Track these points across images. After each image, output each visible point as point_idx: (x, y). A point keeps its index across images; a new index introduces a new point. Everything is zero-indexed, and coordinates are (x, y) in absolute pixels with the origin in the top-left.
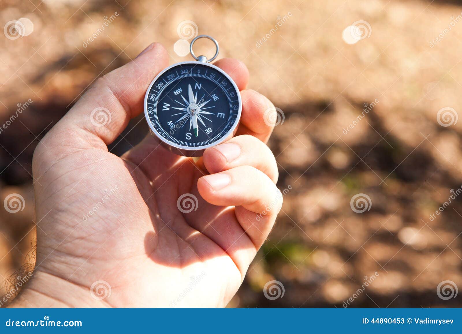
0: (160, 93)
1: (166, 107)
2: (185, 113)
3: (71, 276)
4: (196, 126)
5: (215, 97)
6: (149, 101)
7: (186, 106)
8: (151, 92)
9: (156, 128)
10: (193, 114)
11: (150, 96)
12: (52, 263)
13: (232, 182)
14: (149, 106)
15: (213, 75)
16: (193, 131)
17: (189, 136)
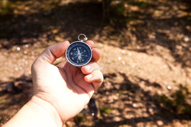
0: (70, 50)
1: (72, 54)
2: (77, 55)
3: (43, 98)
4: (80, 59)
5: (85, 51)
6: (67, 52)
7: (77, 53)
8: (68, 49)
9: (69, 60)
10: (79, 56)
11: (67, 50)
12: (38, 94)
13: (93, 76)
14: (67, 53)
15: (84, 45)
16: (79, 60)
17: (78, 62)
